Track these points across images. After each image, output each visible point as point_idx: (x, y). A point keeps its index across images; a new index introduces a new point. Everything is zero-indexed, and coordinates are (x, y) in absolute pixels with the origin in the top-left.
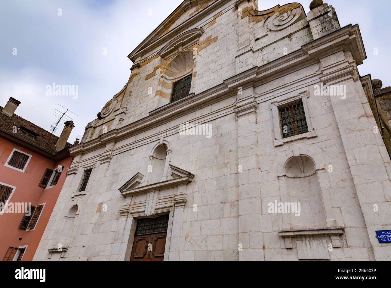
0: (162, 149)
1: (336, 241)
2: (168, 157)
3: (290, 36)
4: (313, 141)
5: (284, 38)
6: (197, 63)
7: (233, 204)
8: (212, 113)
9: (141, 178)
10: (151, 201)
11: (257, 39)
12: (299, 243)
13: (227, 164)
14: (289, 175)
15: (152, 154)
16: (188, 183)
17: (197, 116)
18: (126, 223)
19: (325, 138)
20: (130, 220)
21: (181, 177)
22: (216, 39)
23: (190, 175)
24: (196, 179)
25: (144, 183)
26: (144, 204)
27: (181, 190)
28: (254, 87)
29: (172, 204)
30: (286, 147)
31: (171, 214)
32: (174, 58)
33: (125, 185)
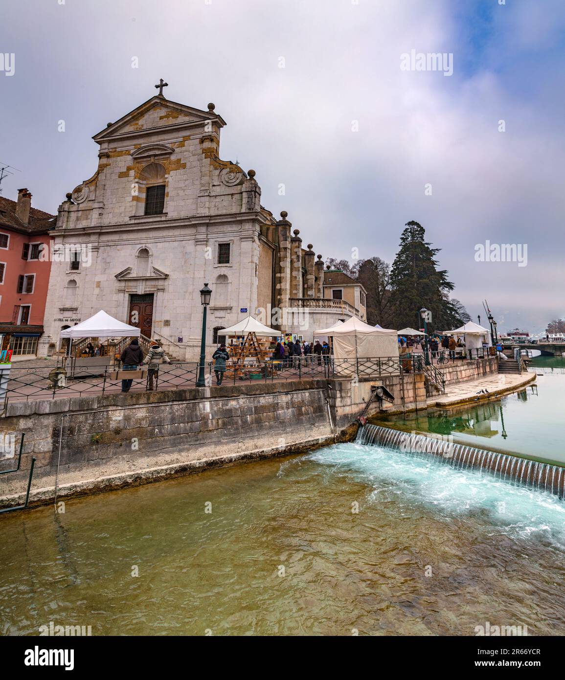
0: (144, 252)
1: (229, 311)
2: (150, 259)
3: (232, 195)
4: (230, 268)
5: (229, 194)
6: (169, 184)
7: (190, 293)
8: (180, 235)
9: (131, 270)
10: (141, 287)
11: (214, 186)
12: (216, 312)
13: (188, 272)
14: (218, 282)
15: (137, 255)
16: (165, 279)
17: (170, 234)
18: (124, 297)
19: (235, 268)
20: (127, 295)
21: (161, 276)
22: (184, 166)
23: (167, 275)
24: (170, 277)
25: (133, 275)
26: (136, 287)
27: (161, 283)
28: (207, 226)
29: (156, 289)
30: (218, 269)
31: (155, 295)
32: (147, 164)
33: (120, 274)
